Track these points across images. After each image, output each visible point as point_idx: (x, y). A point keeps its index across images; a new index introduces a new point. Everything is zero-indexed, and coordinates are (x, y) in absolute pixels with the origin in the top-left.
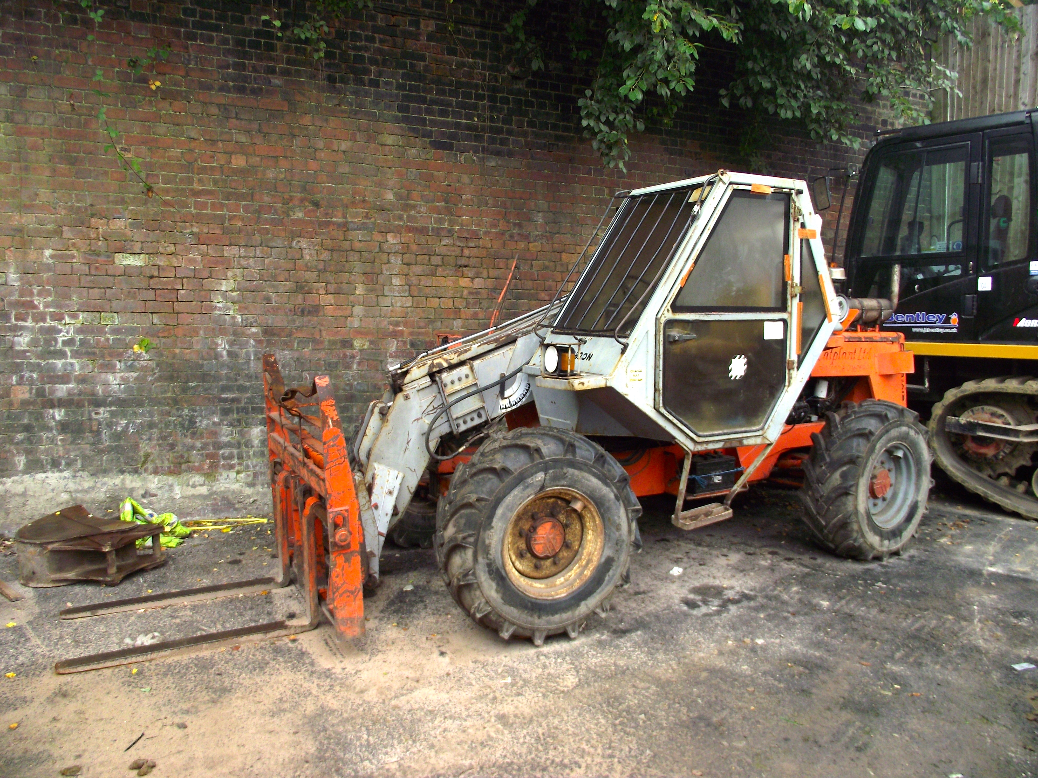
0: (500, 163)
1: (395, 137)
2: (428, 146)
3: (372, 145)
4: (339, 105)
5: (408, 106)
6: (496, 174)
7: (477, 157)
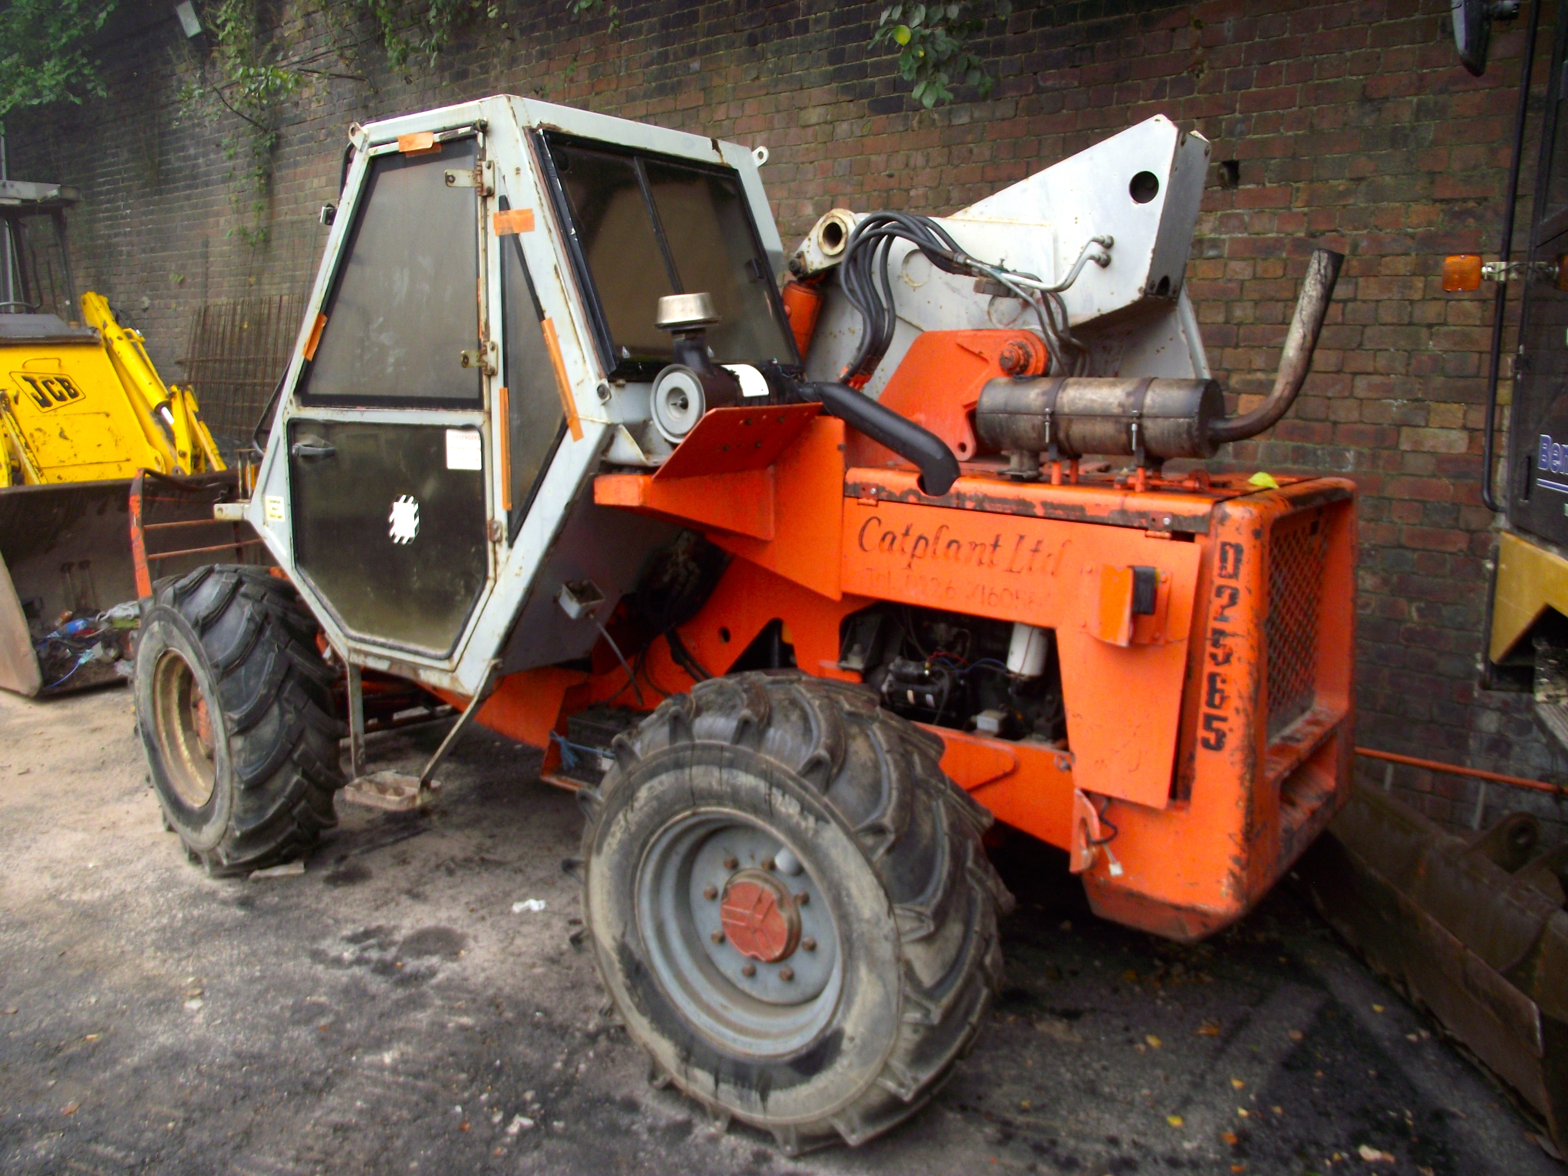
0: (977, 114)
1: (820, 110)
2: (866, 111)
3: (793, 131)
4: (757, 78)
5: (843, 50)
6: (970, 138)
7: (940, 114)
